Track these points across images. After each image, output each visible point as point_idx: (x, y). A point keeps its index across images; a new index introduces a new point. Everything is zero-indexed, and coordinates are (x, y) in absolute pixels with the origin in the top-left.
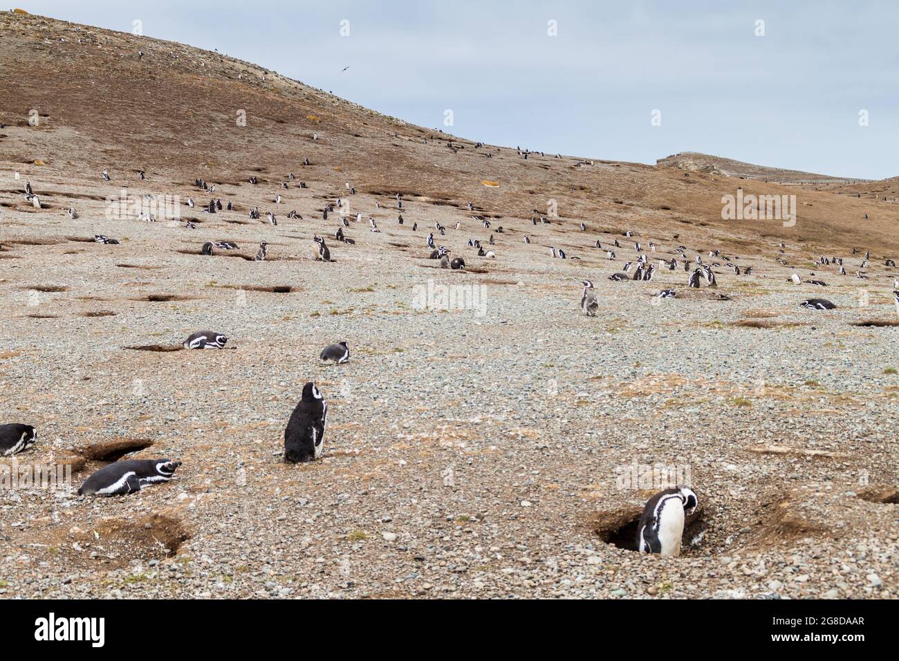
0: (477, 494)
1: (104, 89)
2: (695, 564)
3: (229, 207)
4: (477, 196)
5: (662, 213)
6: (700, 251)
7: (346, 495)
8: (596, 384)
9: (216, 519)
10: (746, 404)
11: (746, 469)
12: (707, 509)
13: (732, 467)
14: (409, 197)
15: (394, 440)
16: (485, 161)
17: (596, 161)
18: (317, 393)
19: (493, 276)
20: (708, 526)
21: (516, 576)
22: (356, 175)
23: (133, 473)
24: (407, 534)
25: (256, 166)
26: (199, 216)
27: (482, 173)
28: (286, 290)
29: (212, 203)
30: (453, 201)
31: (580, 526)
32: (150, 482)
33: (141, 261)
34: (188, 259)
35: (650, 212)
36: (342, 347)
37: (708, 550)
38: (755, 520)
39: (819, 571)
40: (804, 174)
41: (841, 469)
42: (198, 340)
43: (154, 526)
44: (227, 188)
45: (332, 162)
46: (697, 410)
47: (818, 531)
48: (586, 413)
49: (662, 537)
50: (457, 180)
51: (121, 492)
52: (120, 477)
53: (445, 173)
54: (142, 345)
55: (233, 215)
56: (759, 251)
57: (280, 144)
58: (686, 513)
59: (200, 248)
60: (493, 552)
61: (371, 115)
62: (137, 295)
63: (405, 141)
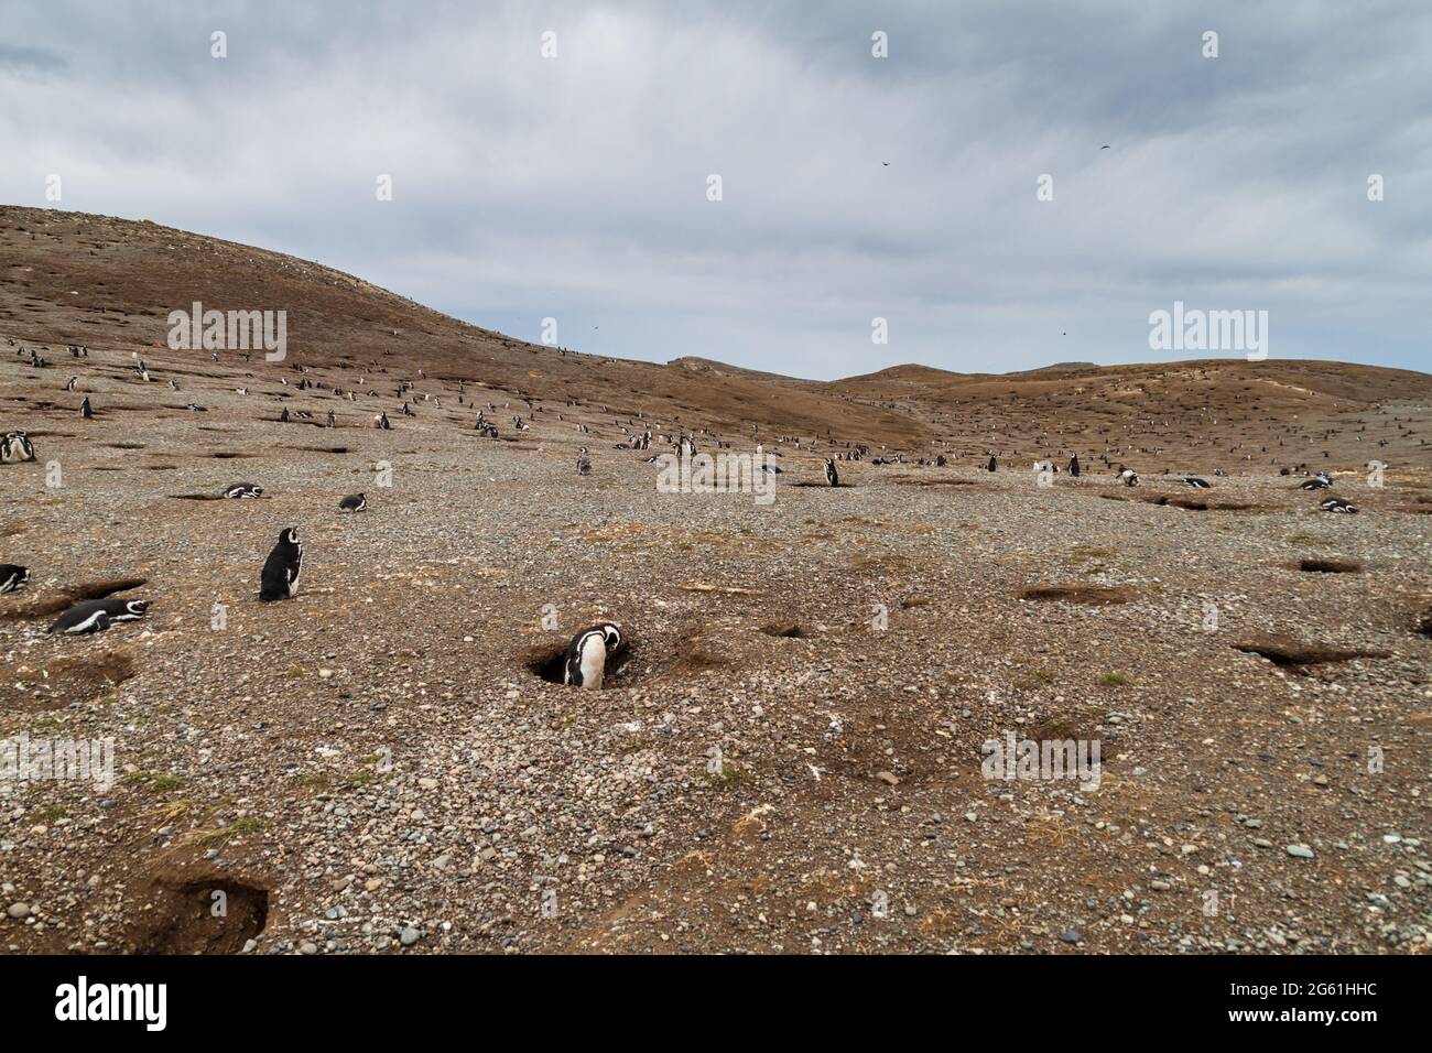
0: (427, 630)
1: (218, 288)
2: (603, 697)
3: (319, 386)
4: (524, 383)
5: (667, 400)
6: (694, 430)
7: (304, 632)
8: (571, 531)
9: (165, 656)
10: (688, 548)
11: (674, 606)
12: (633, 642)
13: (662, 603)
14: (470, 382)
15: (373, 579)
16: (533, 356)
17: (618, 360)
18: (294, 538)
19: (521, 444)
20: (632, 657)
21: (432, 713)
22: (428, 364)
23: (104, 612)
24: (345, 670)
25: (345, 354)
26: (288, 391)
27: (529, 366)
28: (343, 451)
29: (303, 382)
30: (504, 386)
31: (513, 660)
32: (121, 621)
33: (223, 425)
34: (264, 426)
35: (658, 399)
36: (359, 498)
37: (629, 679)
38: (674, 651)
39: (712, 702)
40: (775, 376)
41: (755, 605)
42: (236, 490)
43: (107, 664)
44: (319, 371)
45: (408, 353)
46: (646, 553)
47: (718, 663)
48: (552, 556)
49: (583, 669)
50: (508, 370)
51: (91, 630)
52: (90, 615)
53: (499, 364)
54: (187, 494)
55: (320, 392)
56: (738, 431)
57: (365, 338)
58: (607, 650)
59: (279, 416)
60: (419, 688)
61: (443, 318)
62: (206, 453)
63: (469, 339)
